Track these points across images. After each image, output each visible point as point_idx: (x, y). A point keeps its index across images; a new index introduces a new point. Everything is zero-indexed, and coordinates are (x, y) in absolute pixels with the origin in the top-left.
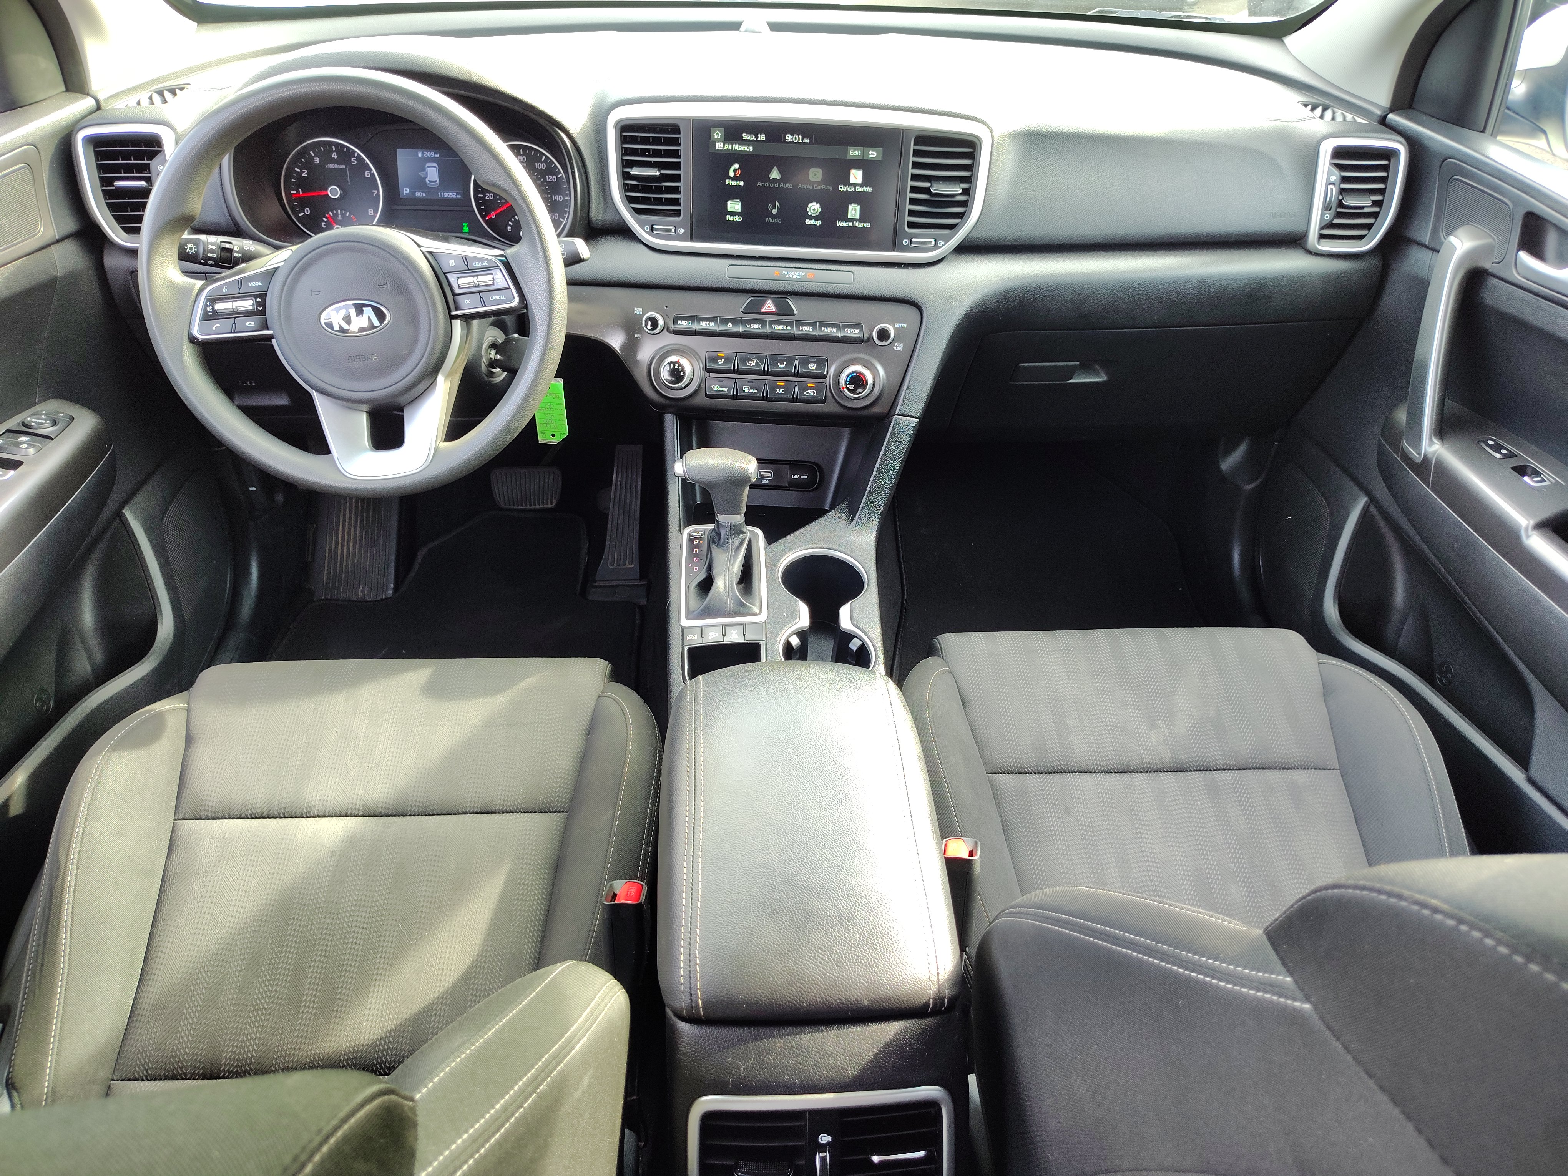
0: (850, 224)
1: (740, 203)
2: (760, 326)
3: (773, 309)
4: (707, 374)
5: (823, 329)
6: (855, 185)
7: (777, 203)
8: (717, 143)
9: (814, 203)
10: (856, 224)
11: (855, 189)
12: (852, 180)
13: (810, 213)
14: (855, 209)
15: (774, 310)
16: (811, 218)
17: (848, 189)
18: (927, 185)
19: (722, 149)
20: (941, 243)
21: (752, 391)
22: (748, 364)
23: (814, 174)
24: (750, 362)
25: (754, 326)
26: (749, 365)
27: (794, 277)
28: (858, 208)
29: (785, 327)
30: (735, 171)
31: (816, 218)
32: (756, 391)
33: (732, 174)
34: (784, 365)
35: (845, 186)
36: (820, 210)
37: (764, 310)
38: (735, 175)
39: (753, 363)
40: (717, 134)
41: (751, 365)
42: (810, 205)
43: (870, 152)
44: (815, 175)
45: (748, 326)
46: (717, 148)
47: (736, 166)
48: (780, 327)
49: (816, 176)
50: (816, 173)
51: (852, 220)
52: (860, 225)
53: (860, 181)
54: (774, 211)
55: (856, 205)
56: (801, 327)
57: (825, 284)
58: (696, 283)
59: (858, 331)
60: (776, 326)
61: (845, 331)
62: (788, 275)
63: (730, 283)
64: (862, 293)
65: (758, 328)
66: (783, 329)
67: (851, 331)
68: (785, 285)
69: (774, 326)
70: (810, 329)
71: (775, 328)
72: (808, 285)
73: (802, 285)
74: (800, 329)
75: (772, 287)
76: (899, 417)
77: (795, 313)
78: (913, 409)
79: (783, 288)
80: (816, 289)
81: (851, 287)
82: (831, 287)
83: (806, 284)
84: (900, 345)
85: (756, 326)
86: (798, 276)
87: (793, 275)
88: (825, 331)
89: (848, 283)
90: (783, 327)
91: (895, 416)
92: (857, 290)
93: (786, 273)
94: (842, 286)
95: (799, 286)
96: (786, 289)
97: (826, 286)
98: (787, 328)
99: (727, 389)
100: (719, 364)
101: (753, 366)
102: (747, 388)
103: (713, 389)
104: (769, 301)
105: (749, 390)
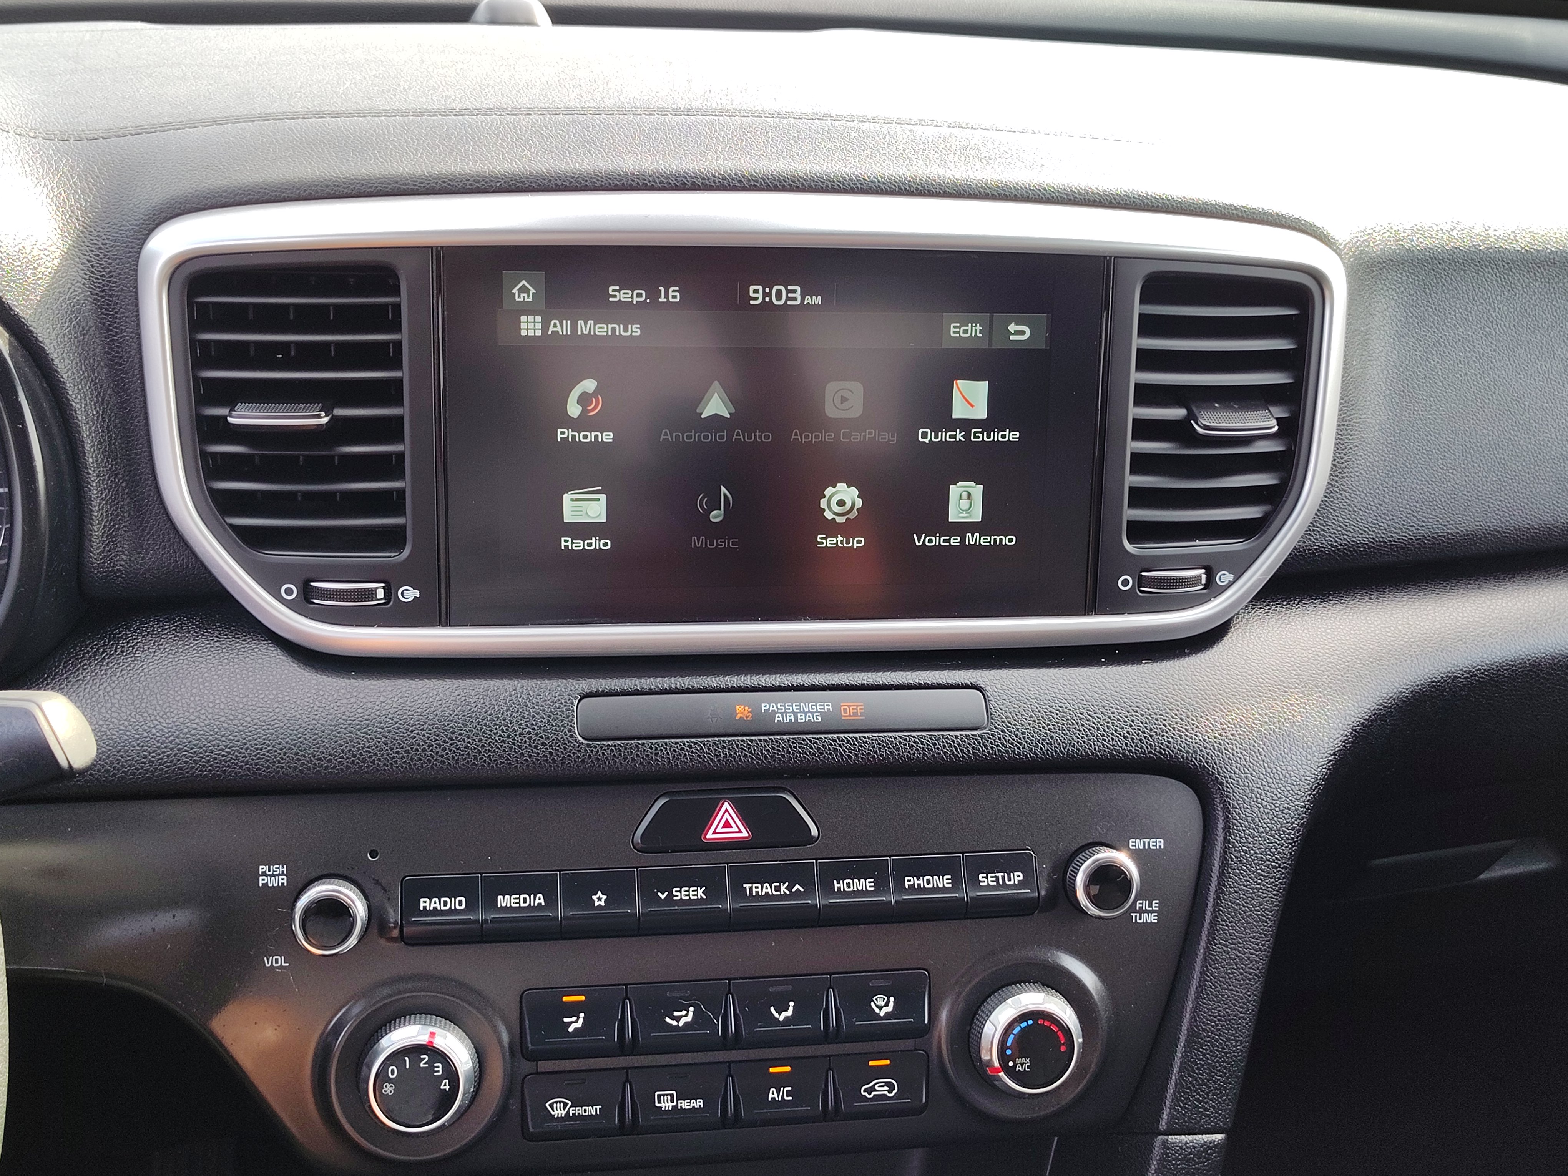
0: (955, 541)
1: (603, 497)
2: (700, 892)
3: (739, 831)
4: (526, 1067)
5: (909, 881)
6: (966, 424)
7: (723, 489)
8: (523, 318)
9: (842, 486)
10: (972, 539)
11: (967, 436)
12: (959, 411)
13: (828, 515)
14: (969, 496)
15: (745, 834)
16: (832, 528)
17: (945, 436)
18: (1177, 413)
19: (539, 333)
20: (1224, 577)
21: (684, 1104)
22: (668, 1020)
23: (838, 400)
24: (676, 1014)
25: (681, 894)
26: (674, 1023)
27: (801, 718)
28: (978, 491)
29: (783, 888)
30: (584, 399)
31: (847, 529)
32: (699, 1103)
33: (574, 410)
34: (789, 1013)
35: (936, 431)
36: (859, 503)
37: (710, 835)
38: (584, 412)
39: (687, 1017)
40: (524, 289)
41: (681, 1024)
42: (829, 491)
43: (1012, 327)
44: (844, 399)
45: (663, 896)
46: (523, 333)
47: (589, 385)
48: (766, 889)
49: (846, 405)
50: (846, 394)
51: (962, 528)
52: (985, 541)
53: (981, 413)
54: (716, 516)
55: (973, 484)
56: (838, 883)
57: (901, 734)
58: (476, 765)
59: (1019, 876)
60: (754, 885)
61: (980, 879)
62: (782, 714)
63: (590, 756)
64: (1019, 754)
65: (695, 897)
66: (778, 893)
67: (997, 878)
68: (773, 748)
69: (747, 886)
70: (868, 885)
71: (754, 894)
72: (848, 742)
73: (831, 745)
74: (836, 890)
75: (730, 755)
76: (1172, 1138)
77: (813, 837)
78: (1213, 1107)
79: (766, 758)
80: (876, 753)
81: (981, 737)
82: (922, 742)
83: (843, 741)
84: (1151, 906)
85: (688, 891)
86: (812, 713)
87: (795, 714)
88: (916, 886)
89: (970, 726)
90: (778, 889)
91: (1160, 1137)
92: (1003, 744)
93: (773, 708)
94: (956, 737)
95: (818, 749)
96: (774, 761)
97: (906, 740)
98: (794, 890)
99: (598, 1107)
100: (571, 1029)
101: (686, 1023)
102: (669, 1097)
103: (553, 1113)
104: (726, 805)
105: (675, 1104)
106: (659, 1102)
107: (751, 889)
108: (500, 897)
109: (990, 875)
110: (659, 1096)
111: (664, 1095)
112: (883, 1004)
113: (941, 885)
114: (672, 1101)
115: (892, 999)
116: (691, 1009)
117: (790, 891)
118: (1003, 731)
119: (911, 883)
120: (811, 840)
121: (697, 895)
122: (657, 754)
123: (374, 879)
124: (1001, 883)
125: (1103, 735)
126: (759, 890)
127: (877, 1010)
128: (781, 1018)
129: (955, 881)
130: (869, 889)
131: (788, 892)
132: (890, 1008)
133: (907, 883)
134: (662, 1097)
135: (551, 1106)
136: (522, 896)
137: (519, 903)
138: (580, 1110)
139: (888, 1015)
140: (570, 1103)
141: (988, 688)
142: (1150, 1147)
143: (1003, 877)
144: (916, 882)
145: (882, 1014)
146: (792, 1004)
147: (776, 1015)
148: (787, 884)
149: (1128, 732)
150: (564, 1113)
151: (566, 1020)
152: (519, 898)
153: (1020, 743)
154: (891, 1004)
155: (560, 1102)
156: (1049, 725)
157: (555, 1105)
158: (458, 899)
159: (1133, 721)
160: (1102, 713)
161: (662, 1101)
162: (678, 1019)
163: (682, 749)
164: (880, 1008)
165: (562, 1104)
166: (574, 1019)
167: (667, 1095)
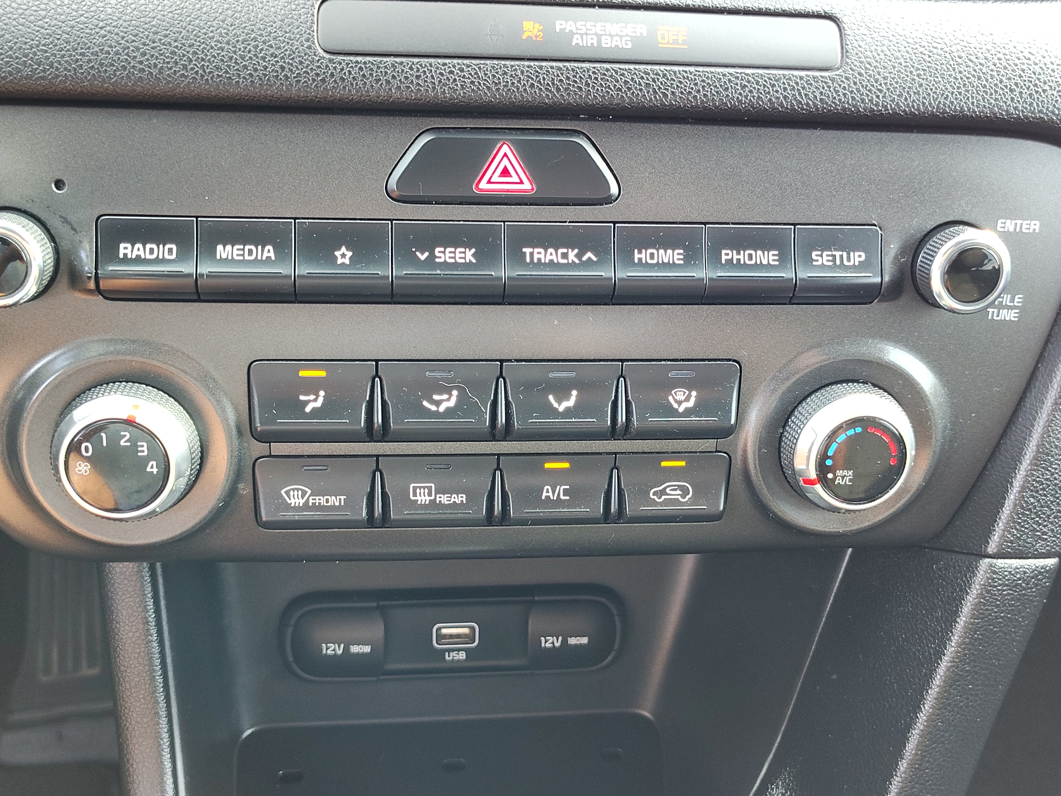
2: (469, 255)
3: (521, 182)
4: (259, 448)
5: (726, 255)
15: (527, 186)
21: (444, 499)
22: (425, 403)
24: (436, 397)
25: (445, 255)
26: (433, 408)
27: (607, 43)
29: (572, 255)
32: (461, 498)
34: (571, 403)
37: (483, 185)
39: (449, 402)
41: (442, 409)
45: (423, 257)
48: (551, 255)
56: (640, 252)
57: (732, 70)
58: (186, 77)
59: (860, 256)
60: (536, 250)
61: (814, 257)
62: (581, 35)
63: (332, 75)
64: (877, 105)
65: (463, 261)
66: (565, 261)
67: (834, 256)
68: (568, 78)
69: (527, 250)
70: (676, 257)
71: (535, 261)
72: (664, 75)
73: (642, 78)
74: (636, 261)
75: (513, 83)
76: (1000, 563)
77: (610, 196)
78: (1052, 530)
79: (558, 90)
80: (698, 91)
81: (833, 80)
82: (757, 83)
83: (657, 74)
84: (1012, 300)
85: (454, 253)
86: (621, 37)
87: (599, 37)
88: (735, 262)
89: (820, 65)
90: (565, 256)
91: (987, 560)
92: (859, 91)
93: (569, 26)
94: (801, 78)
95: (626, 82)
96: (569, 94)
97: (737, 78)
98: (584, 258)
99: (342, 498)
100: (308, 409)
101: (448, 410)
102: (426, 491)
103: (289, 502)
104: (505, 149)
105: (433, 498)
106: (415, 495)
107: (532, 254)
108: (220, 247)
109: (825, 253)
110: (415, 489)
111: (420, 488)
112: (683, 398)
113: (765, 262)
114: (430, 495)
115: (694, 393)
116: (455, 393)
117: (580, 260)
118: (860, 74)
119: (730, 257)
120: (609, 200)
121: (465, 258)
122: (418, 77)
123: (61, 217)
124: (838, 262)
125: (985, 86)
126: (542, 256)
127: (675, 406)
128: (561, 409)
129: (783, 258)
130: (677, 262)
131: (577, 261)
132: (691, 404)
133: (724, 258)
134: (418, 491)
135: (287, 493)
136: (247, 247)
137: (243, 255)
138: (321, 500)
139: (688, 412)
140: (309, 492)
141: (845, 19)
142: (972, 570)
143: (841, 257)
144: (735, 257)
145: (681, 410)
146: (574, 393)
147: (555, 405)
148: (576, 251)
149: (1016, 84)
150: (302, 502)
151: (302, 398)
152: (243, 250)
153: (880, 91)
154: (693, 400)
155: (298, 490)
156: (918, 69)
157: (292, 493)
158: (168, 246)
159: (1023, 70)
160: (986, 58)
161: (418, 494)
162: (438, 403)
163: (451, 72)
164: (680, 403)
165: (300, 492)
166: (312, 397)
167: (424, 488)
